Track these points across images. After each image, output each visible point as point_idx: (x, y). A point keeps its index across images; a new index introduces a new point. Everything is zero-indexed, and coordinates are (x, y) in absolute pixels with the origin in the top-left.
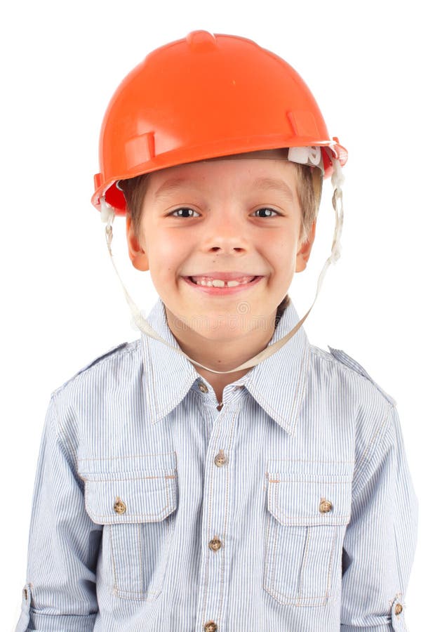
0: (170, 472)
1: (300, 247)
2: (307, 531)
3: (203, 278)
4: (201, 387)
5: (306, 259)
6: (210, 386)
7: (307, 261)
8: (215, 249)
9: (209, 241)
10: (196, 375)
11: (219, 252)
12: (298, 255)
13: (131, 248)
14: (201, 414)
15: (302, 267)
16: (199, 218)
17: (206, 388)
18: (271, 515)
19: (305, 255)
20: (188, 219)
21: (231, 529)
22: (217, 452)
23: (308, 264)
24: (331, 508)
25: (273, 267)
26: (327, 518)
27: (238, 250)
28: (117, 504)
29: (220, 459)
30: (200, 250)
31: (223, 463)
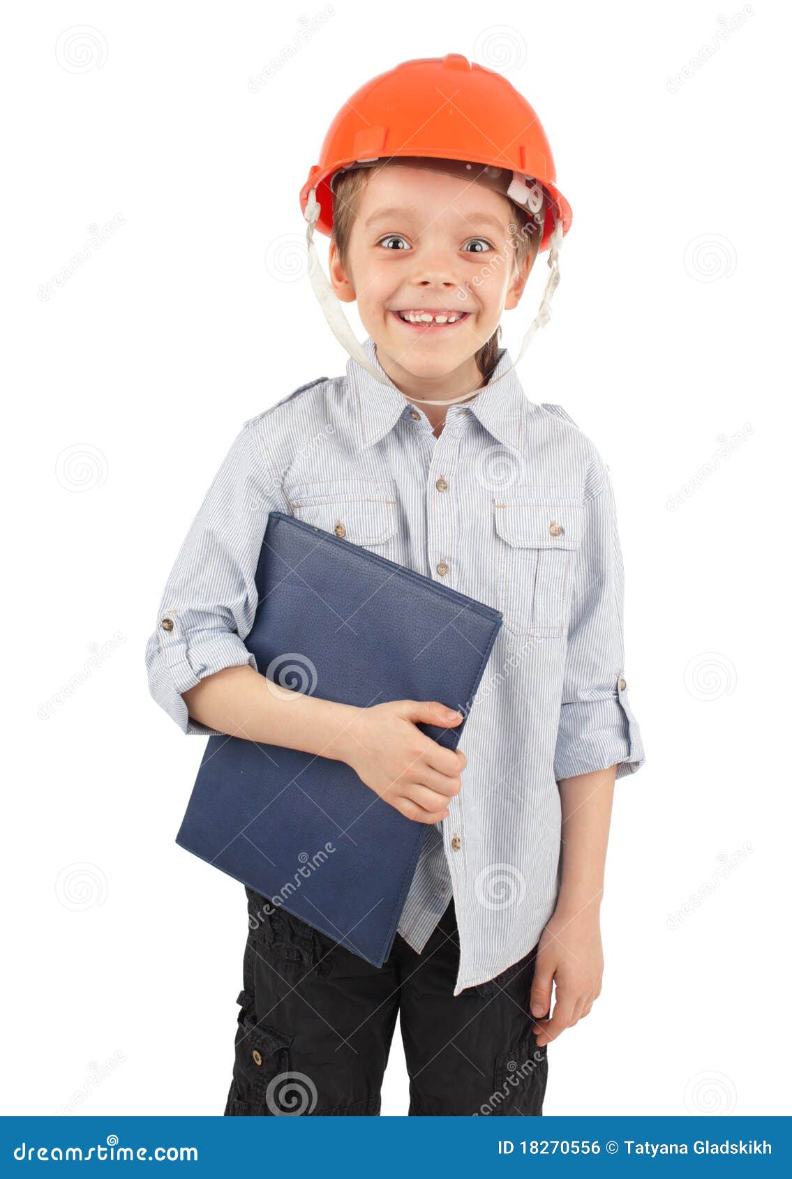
0: (391, 498)
1: (512, 283)
2: (538, 555)
3: (412, 312)
4: (413, 415)
5: (518, 296)
6: (422, 412)
7: (519, 299)
8: (425, 283)
9: (419, 274)
10: (405, 404)
11: (428, 286)
12: (510, 291)
13: (333, 277)
14: (417, 444)
15: (512, 305)
16: (411, 251)
17: (418, 414)
18: (500, 538)
19: (518, 292)
20: (398, 251)
21: (457, 552)
22: (438, 478)
23: (520, 302)
24: (562, 531)
25: (481, 302)
26: (558, 542)
27: (447, 284)
28: (338, 527)
29: (441, 485)
30: (410, 283)
31: (445, 488)
